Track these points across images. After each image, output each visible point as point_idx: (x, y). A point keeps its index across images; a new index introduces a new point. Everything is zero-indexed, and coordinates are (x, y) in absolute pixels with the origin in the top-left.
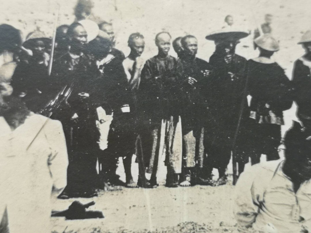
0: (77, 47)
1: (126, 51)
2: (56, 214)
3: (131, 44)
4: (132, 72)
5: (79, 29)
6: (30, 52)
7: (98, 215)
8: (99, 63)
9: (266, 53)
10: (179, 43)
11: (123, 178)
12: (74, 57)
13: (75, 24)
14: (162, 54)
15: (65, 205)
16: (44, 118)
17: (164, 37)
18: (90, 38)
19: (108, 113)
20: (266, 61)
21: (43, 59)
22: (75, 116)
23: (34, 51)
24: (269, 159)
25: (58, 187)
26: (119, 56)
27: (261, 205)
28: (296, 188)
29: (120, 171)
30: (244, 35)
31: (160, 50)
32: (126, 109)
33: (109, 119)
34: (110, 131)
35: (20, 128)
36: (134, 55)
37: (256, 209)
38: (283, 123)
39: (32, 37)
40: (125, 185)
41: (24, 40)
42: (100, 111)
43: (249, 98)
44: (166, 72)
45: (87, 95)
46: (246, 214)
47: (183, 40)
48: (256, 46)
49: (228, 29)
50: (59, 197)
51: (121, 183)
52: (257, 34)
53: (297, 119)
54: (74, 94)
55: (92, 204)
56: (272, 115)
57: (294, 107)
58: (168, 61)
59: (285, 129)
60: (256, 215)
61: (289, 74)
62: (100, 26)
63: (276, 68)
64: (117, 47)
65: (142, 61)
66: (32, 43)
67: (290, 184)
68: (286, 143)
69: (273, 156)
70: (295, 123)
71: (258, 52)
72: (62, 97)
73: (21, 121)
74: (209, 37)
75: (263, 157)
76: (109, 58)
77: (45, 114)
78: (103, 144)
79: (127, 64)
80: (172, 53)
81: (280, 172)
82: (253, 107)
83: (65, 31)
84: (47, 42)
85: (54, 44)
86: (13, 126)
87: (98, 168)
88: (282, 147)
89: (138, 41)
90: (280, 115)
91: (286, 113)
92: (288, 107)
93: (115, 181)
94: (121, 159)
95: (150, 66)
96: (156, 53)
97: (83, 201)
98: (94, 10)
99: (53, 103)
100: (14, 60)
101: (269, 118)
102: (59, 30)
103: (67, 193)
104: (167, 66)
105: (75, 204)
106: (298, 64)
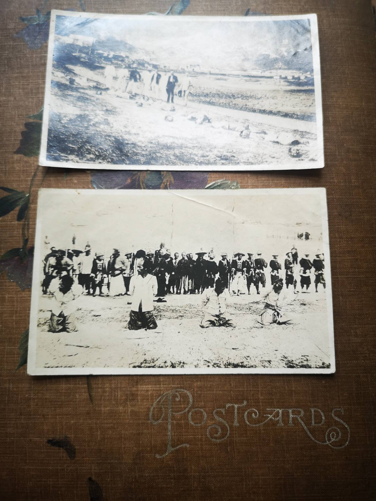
0: (161, 256)
1: (174, 257)
2: (154, 301)
3: (175, 255)
4: (175, 263)
5: (161, 251)
6: (148, 258)
7: (165, 301)
8: (166, 261)
9: (211, 259)
10: (188, 255)
11: (172, 292)
12: (160, 259)
13: (160, 250)
14: (183, 258)
15: (157, 298)
16: (152, 275)
17: (184, 254)
18: (164, 254)
19: (168, 274)
20: (211, 261)
21: (151, 259)
22: (160, 275)
23: (149, 257)
24: (211, 287)
25: (155, 294)
26: (172, 259)
27: (208, 300)
28: (218, 296)
29: (171, 290)
30: (206, 253)
31: (183, 257)
32: (173, 273)
33: (169, 276)
34: (169, 279)
35: (145, 278)
36: (176, 259)
37: (207, 301)
38: (215, 278)
39: (148, 253)
40: (173, 294)
41: (146, 254)
42: (166, 274)
43: (206, 271)
44: (184, 263)
45: (163, 269)
46: (204, 302)
47: (189, 255)
48: (209, 256)
49: (201, 252)
50: (155, 296)
51: (172, 293)
52: (209, 253)
53: (219, 277)
54: (159, 269)
55: (164, 298)
56: (213, 276)
57: (219, 273)
58: (185, 260)
59: (216, 279)
60: (207, 302)
61: (218, 264)
62: (167, 250)
63: (214, 263)
64: (171, 256)
65: (178, 260)
66: (148, 255)
67: (217, 294)
68: (216, 283)
69: (212, 287)
70: (218, 278)
71: (209, 258)
72: (156, 270)
73: (145, 276)
74: (196, 254)
75: (210, 287)
76: (169, 259)
77: (152, 274)
78: (167, 283)
79: (174, 261)
80: (186, 258)
81: (214, 291)
82: (207, 273)
83: (157, 252)
84: (153, 255)
85: (154, 255)
86: (143, 277)
87: (166, 289)
88: (215, 284)
89: (177, 255)
90: (214, 276)
91: (216, 275)
92: (217, 273)
93: (170, 293)
94: (172, 287)
95: (180, 261)
96: (182, 258)
97: (161, 298)
98: (165, 246)
99: (154, 271)
100: (144, 260)
101: (212, 276)
102: (156, 251)
103: (157, 295)
104: (184, 262)
105: (159, 298)
106: (220, 261)
